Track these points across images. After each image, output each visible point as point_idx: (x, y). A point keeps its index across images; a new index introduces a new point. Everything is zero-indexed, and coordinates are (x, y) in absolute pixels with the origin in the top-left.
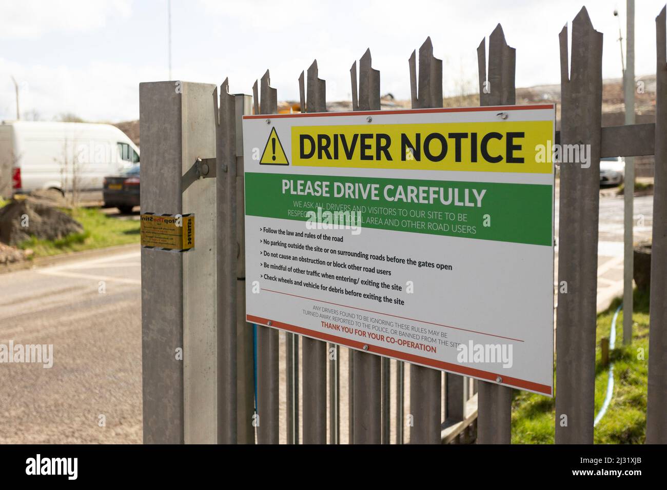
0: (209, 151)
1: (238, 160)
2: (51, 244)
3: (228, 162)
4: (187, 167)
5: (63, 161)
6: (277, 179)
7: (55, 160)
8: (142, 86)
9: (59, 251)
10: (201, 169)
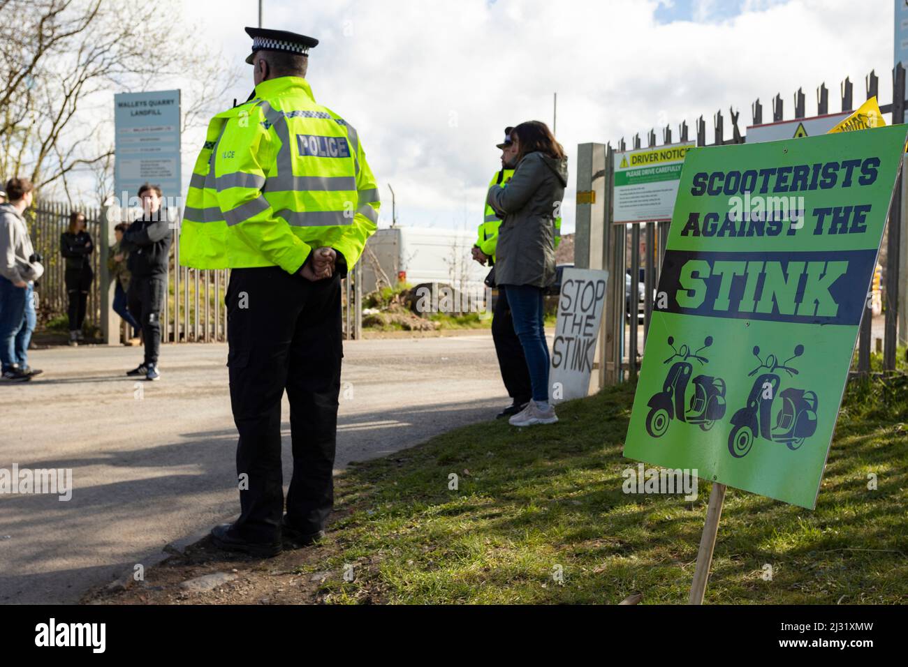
0: (602, 168)
1: (612, 169)
2: (454, 320)
3: (609, 170)
4: (594, 174)
5: (452, 261)
6: (625, 172)
7: (445, 260)
8: (579, 145)
9: (460, 327)
10: (599, 175)
